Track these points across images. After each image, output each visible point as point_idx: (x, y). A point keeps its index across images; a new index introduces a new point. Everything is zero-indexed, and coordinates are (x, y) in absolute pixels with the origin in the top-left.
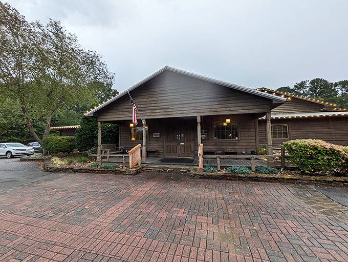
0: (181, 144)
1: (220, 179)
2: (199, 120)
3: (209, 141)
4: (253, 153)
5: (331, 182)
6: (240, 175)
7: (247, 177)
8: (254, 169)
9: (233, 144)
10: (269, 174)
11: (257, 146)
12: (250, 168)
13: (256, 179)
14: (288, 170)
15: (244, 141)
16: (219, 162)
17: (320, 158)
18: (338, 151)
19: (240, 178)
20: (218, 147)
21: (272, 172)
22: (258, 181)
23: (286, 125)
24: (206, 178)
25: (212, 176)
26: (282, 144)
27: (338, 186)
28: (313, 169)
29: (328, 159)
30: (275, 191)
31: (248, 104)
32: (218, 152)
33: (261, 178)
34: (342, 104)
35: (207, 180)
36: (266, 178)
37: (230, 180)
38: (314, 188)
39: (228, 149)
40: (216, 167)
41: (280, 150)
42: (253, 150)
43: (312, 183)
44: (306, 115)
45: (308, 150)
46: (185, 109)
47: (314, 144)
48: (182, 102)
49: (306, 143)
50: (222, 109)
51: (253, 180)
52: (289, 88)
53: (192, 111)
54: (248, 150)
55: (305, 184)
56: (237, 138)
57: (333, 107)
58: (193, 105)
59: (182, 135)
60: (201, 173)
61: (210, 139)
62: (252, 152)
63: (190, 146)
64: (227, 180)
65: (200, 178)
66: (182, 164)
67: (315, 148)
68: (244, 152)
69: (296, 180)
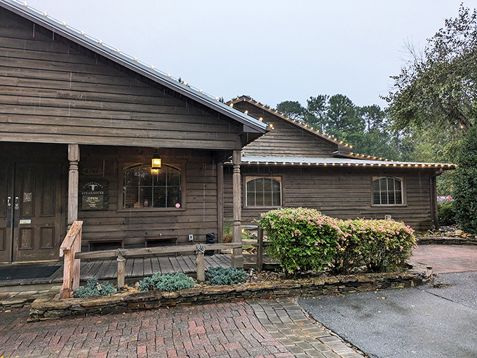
0: (22, 222)
1: (117, 313)
2: (74, 154)
3: (106, 214)
4: (209, 239)
5: (322, 287)
6: (166, 294)
7: (180, 296)
8: (201, 276)
9: (168, 220)
10: (229, 283)
11: (220, 223)
12: (193, 274)
13: (201, 300)
14: (267, 270)
15: (193, 212)
16: (121, 267)
17: (308, 244)
18: (334, 230)
19: (166, 303)
20: (132, 227)
21: (237, 279)
22: (204, 302)
23: (278, 179)
24: (79, 314)
25: (94, 306)
26: (258, 217)
27: (331, 293)
28: (299, 265)
29: (320, 244)
30: (230, 320)
31: (197, 127)
32: (132, 241)
33: (211, 295)
34: (369, 146)
35: (79, 320)
36: (220, 294)
37: (140, 310)
38: (296, 303)
39: (155, 233)
40: (114, 280)
41: (255, 229)
42: (210, 232)
43: (296, 293)
44: (309, 161)
45: (293, 228)
46: (31, 120)
47: (302, 216)
48: (21, 100)
49: (291, 216)
50: (138, 133)
51: (194, 303)
52: (299, 105)
53: (54, 130)
54: (201, 232)
55: (285, 296)
56: (178, 205)
57: (348, 151)
58: (59, 112)
59: (27, 197)
60: (66, 303)
61: (112, 207)
62: (207, 236)
63: (53, 228)
64: (134, 310)
65: (61, 317)
66: (14, 282)
67: (303, 225)
68: (191, 238)
69: (272, 290)
